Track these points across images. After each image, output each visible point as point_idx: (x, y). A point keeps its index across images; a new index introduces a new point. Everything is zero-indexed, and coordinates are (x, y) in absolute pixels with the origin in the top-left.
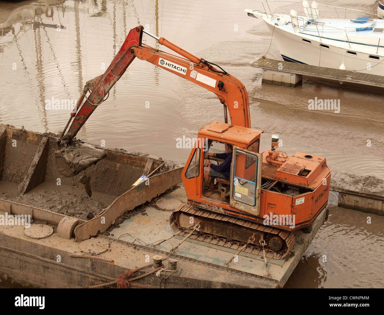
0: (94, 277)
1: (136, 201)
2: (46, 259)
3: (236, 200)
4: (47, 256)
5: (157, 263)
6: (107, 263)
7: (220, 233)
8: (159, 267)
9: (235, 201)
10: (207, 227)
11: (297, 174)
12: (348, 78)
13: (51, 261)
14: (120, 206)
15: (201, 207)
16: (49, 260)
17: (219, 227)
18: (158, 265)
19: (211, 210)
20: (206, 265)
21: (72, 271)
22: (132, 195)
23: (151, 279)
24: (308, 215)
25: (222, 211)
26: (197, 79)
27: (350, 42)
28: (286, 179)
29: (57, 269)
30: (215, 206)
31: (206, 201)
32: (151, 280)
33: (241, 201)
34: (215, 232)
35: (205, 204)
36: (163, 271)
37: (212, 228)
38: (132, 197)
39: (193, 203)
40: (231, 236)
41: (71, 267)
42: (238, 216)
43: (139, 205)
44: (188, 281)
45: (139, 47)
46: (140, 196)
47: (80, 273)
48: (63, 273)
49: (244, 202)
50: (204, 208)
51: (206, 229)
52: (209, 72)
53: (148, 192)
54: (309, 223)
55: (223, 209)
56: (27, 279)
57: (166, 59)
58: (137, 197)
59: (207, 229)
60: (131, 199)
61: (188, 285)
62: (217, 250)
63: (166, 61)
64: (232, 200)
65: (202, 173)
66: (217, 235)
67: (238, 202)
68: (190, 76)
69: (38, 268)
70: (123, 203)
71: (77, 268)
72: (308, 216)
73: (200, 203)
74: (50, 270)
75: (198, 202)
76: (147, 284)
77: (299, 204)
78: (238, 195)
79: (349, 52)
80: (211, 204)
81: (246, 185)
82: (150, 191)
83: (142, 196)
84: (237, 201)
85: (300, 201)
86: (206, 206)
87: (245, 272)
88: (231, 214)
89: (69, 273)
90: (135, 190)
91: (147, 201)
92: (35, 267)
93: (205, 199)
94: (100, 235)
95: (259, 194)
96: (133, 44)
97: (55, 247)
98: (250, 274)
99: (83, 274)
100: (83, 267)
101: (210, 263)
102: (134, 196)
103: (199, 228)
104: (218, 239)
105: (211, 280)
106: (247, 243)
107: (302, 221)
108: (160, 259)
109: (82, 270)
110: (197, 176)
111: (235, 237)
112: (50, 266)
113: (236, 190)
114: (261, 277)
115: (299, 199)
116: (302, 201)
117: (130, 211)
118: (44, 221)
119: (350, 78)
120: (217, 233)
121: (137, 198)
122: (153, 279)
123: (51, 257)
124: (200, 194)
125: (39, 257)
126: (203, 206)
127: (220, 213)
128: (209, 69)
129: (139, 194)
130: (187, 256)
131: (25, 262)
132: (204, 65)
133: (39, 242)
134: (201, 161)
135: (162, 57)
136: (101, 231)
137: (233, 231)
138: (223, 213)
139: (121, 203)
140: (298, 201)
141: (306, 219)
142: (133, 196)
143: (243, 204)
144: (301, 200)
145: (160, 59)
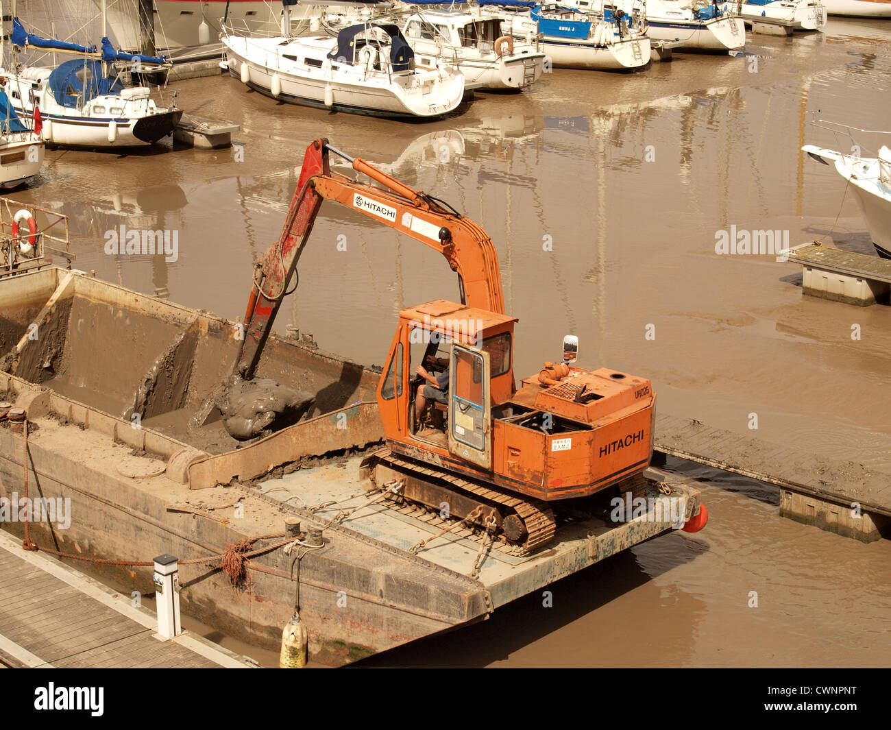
0: (200, 549)
1: (329, 440)
2: (138, 513)
3: (457, 440)
4: (139, 507)
5: (289, 530)
6: (217, 524)
7: (434, 502)
8: (293, 537)
9: (456, 442)
10: (416, 489)
11: (571, 400)
13: (145, 518)
14: (291, 443)
15: (407, 454)
16: (142, 515)
17: (432, 490)
18: (290, 532)
19: (421, 459)
20: (379, 547)
21: (173, 537)
22: (320, 427)
23: (279, 557)
24: (583, 474)
25: (437, 461)
26: (412, 229)
28: (553, 408)
29: (152, 532)
30: (428, 452)
31: (414, 442)
32: (279, 559)
33: (465, 441)
34: (426, 499)
35: (413, 448)
36: (297, 545)
37: (422, 492)
38: (320, 431)
39: (395, 446)
41: (170, 528)
42: (463, 471)
43: (336, 449)
44: (334, 567)
45: (323, 176)
46: (340, 434)
47: (183, 541)
48: (160, 540)
49: (469, 443)
50: (411, 456)
51: (414, 493)
52: (430, 214)
53: (358, 429)
54: (586, 490)
55: (440, 456)
56: (114, 549)
57: (364, 195)
58: (332, 433)
59: (416, 493)
60: (319, 435)
61: (333, 573)
63: (364, 199)
64: (452, 440)
65: (407, 390)
66: (429, 504)
67: (460, 444)
68: (402, 224)
69: (128, 530)
70: (300, 439)
71: (178, 531)
72: (583, 477)
73: (404, 446)
74: (143, 533)
75: (402, 444)
76: (273, 565)
77: (559, 450)
78: (460, 430)
80: (422, 447)
81: (470, 410)
82: (362, 427)
84: (460, 441)
85: (560, 444)
86: (415, 452)
87: (436, 565)
88: (452, 467)
89: (168, 539)
90: (328, 420)
91: (356, 445)
92: (125, 526)
93: (410, 438)
94: (236, 484)
95: (488, 427)
96: (314, 173)
97: (151, 493)
99: (186, 542)
100: (186, 529)
102: (324, 430)
103: (397, 488)
104: (433, 514)
106: (463, 519)
107: (568, 485)
108: (296, 523)
109: (184, 534)
110: (400, 396)
111: (456, 511)
112: (143, 525)
113: (457, 421)
115: (560, 440)
116: (566, 444)
117: (315, 456)
118: (160, 454)
120: (429, 501)
121: (331, 435)
122: (281, 558)
123: (144, 509)
124: (404, 428)
125: (129, 509)
126: (410, 451)
127: (435, 464)
128: (429, 210)
129: (337, 430)
130: (360, 531)
131: (112, 517)
132: (422, 202)
133: (132, 483)
134: (404, 367)
135: (358, 193)
136: (240, 478)
137: (451, 498)
138: (441, 466)
139: (294, 439)
140: (557, 445)
141: (577, 482)
142: (322, 429)
143: (467, 446)
144: (563, 444)
145: (356, 195)
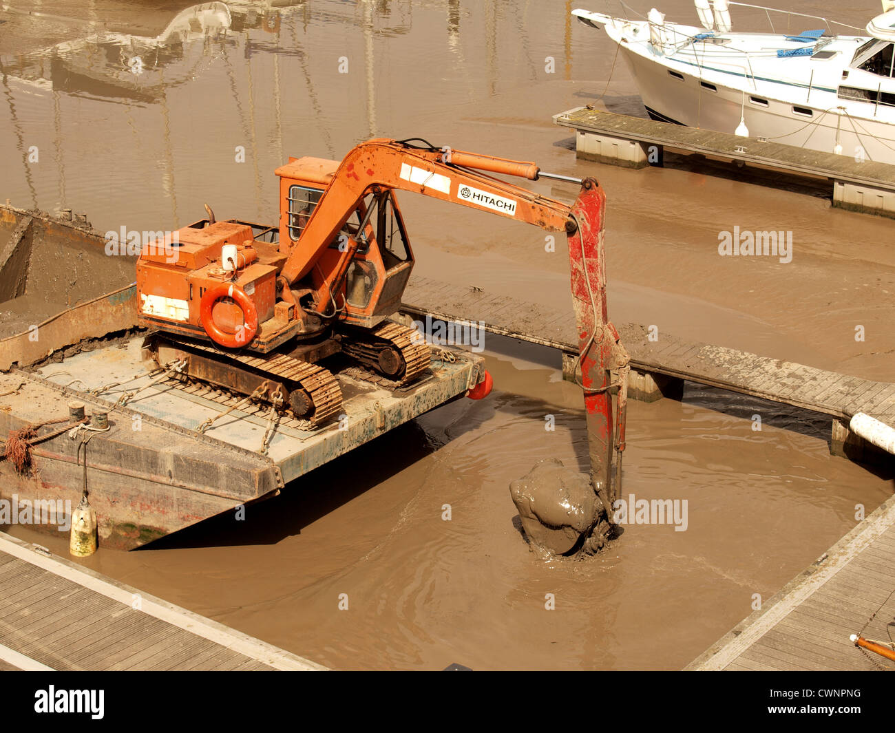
1: (109, 321)
5: (73, 414)
7: (219, 379)
8: (78, 421)
10: (200, 367)
12: (738, 151)
14: (70, 326)
17: (216, 368)
18: (74, 417)
20: (166, 428)
22: (98, 309)
23: (64, 442)
27: (756, 78)
32: (64, 444)
34: (211, 376)
36: (82, 429)
37: (206, 369)
38: (99, 312)
40: (234, 386)
43: (116, 330)
44: (121, 450)
46: (119, 315)
51: (198, 371)
58: (112, 314)
59: (200, 371)
60: (98, 316)
61: (120, 456)
62: (206, 408)
66: (214, 382)
70: (79, 321)
76: (59, 451)
79: (754, 99)
83: (124, 315)
87: (224, 443)
90: (107, 301)
91: (136, 325)
98: (230, 445)
101: (173, 425)
102: (104, 311)
103: (181, 367)
104: (219, 392)
105: (157, 449)
106: (249, 396)
108: (80, 407)
111: (242, 388)
114: (247, 452)
117: (96, 338)
119: (742, 152)
120: (214, 378)
121: (111, 316)
122: (66, 443)
129: (117, 311)
136: (20, 364)
137: (236, 375)
139: (74, 321)
142: (101, 311)
